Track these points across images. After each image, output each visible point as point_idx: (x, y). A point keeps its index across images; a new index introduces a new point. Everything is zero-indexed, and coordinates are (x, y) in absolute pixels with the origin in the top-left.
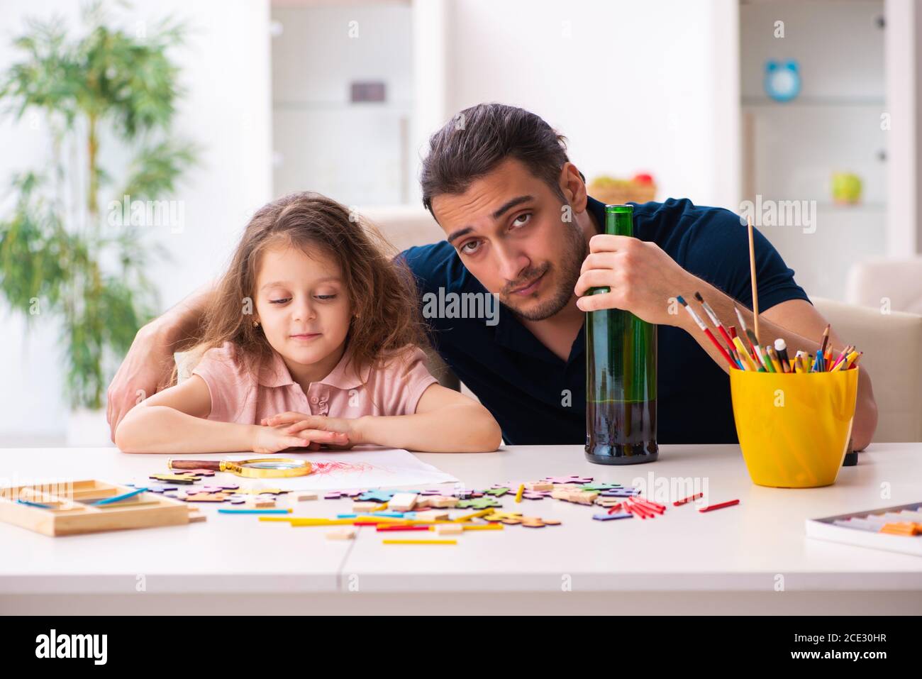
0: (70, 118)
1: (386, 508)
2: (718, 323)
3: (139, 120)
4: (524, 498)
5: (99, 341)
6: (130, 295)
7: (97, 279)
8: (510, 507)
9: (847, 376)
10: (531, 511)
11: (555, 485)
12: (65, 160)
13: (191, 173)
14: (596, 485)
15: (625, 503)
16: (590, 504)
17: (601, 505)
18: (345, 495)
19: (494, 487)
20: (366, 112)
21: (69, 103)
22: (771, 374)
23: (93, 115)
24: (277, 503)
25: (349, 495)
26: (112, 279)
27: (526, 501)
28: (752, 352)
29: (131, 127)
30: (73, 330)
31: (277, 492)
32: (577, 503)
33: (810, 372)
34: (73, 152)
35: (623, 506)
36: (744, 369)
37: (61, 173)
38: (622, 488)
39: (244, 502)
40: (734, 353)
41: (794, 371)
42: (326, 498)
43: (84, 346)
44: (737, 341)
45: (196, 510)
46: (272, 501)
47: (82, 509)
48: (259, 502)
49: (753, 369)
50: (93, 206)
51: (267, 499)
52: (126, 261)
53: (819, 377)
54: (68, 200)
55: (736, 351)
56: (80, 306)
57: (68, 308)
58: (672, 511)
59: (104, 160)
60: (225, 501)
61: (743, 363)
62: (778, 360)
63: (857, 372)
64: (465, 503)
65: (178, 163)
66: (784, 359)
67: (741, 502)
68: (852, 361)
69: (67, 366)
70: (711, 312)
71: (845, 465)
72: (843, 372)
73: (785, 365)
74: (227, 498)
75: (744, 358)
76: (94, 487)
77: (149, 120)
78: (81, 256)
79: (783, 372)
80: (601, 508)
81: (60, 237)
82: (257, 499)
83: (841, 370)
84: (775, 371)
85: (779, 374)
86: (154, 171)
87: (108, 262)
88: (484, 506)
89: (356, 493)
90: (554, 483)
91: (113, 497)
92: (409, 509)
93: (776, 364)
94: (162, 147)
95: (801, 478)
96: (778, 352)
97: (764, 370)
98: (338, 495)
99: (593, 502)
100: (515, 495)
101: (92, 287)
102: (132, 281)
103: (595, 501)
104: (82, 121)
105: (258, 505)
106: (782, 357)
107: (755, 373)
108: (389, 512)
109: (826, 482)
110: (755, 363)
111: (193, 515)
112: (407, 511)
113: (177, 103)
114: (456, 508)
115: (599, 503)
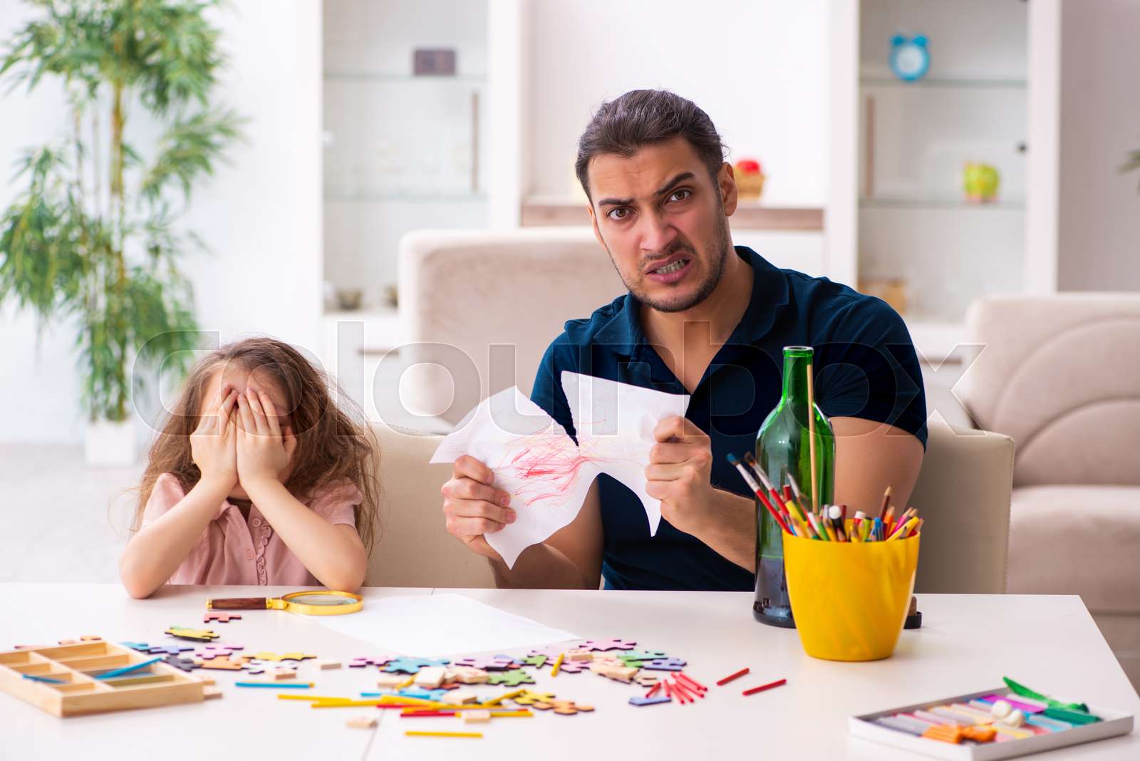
0: (93, 86)
1: (412, 683)
2: (770, 485)
3: (171, 92)
4: (562, 670)
5: (123, 343)
6: (159, 288)
7: (122, 270)
8: (545, 684)
9: (907, 546)
10: (567, 688)
11: (595, 654)
12: (86, 138)
13: (232, 150)
14: (638, 653)
15: (666, 681)
16: (628, 681)
17: (639, 683)
18: (370, 663)
19: (531, 654)
20: (431, 86)
21: (91, 69)
22: (824, 543)
23: (119, 84)
24: (297, 672)
25: (376, 663)
26: (138, 270)
27: (563, 675)
28: (805, 518)
29: (162, 99)
30: (92, 329)
31: (299, 657)
32: (615, 679)
33: (867, 541)
34: (96, 124)
35: (663, 685)
36: (796, 535)
37: (80, 147)
38: (666, 659)
39: (262, 672)
40: (787, 517)
41: (850, 541)
42: (351, 666)
43: (106, 347)
44: (790, 505)
45: (212, 683)
46: (292, 672)
47: (91, 686)
48: (280, 672)
49: (806, 536)
50: (117, 188)
51: (287, 667)
52: (155, 251)
53: (877, 546)
54: (89, 184)
55: (788, 517)
56: (102, 302)
57: (89, 304)
58: (715, 692)
59: (129, 136)
60: (243, 669)
61: (796, 529)
62: (832, 529)
63: (918, 540)
64: (496, 677)
65: (216, 138)
66: (839, 527)
67: (787, 682)
68: (913, 527)
69: (87, 371)
70: (762, 474)
71: (906, 627)
72: (903, 541)
73: (840, 534)
74: (245, 665)
75: (797, 523)
76: (105, 652)
77: (183, 91)
78: (104, 245)
79: (838, 540)
80: (639, 687)
81: (80, 220)
82: (278, 668)
83: (901, 538)
84: (829, 539)
85: (834, 543)
86: (187, 145)
87: (134, 251)
88: (515, 682)
89: (382, 662)
90: (594, 649)
91: (124, 667)
92: (436, 686)
93: (830, 532)
94: (197, 120)
95: (855, 651)
96: (833, 520)
97: (818, 537)
98: (363, 663)
99: (632, 679)
100: (552, 665)
101: (115, 279)
102: (161, 272)
103: (635, 677)
104: (106, 90)
105: (279, 677)
106: (838, 525)
107: (808, 540)
108: (414, 689)
109: (883, 653)
110: (808, 531)
111: (209, 690)
112: (434, 689)
113: (216, 73)
114: (488, 683)
115: (639, 680)
